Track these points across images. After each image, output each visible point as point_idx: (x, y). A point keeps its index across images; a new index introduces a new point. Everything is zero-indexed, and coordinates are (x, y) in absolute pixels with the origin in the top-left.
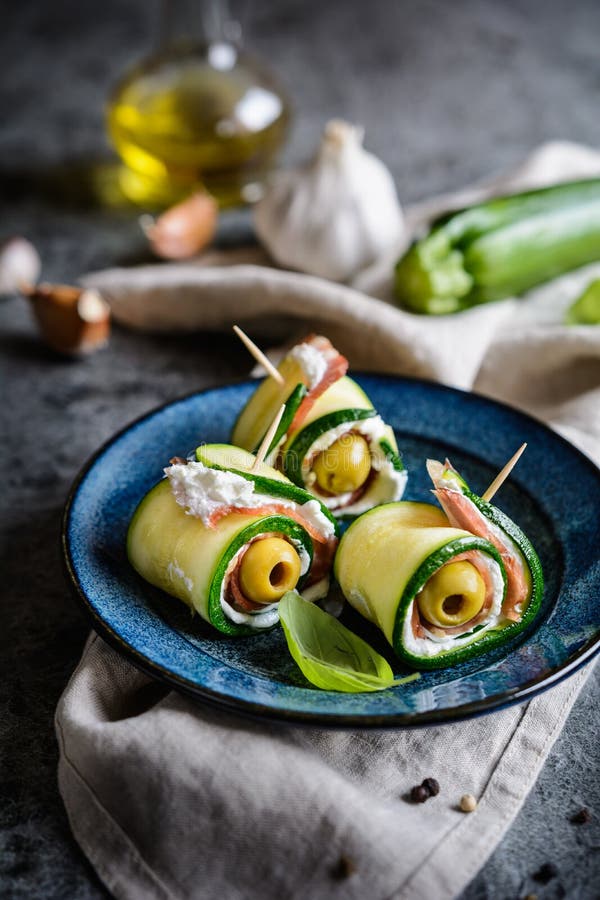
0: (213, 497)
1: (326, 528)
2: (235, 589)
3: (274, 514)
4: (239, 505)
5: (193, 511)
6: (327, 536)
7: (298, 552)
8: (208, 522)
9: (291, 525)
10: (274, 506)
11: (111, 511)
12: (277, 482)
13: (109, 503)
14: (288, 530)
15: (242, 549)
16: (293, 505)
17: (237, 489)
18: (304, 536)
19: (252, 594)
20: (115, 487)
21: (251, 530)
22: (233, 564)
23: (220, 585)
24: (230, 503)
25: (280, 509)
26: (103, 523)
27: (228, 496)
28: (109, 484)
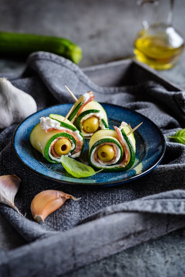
0: (49, 125)
1: (80, 138)
2: (53, 151)
3: (65, 132)
4: (55, 128)
5: (44, 128)
6: (80, 140)
7: (72, 144)
8: (46, 131)
9: (70, 136)
10: (66, 130)
11: (30, 129)
12: (67, 124)
13: (30, 128)
14: (69, 137)
15: (55, 140)
16: (71, 131)
17: (56, 124)
18: (73, 139)
19: (58, 153)
20: (33, 124)
21: (58, 135)
22: (53, 143)
23: (49, 148)
24: (53, 127)
25: (67, 131)
26: (27, 132)
27: (53, 126)
28: (31, 123)
